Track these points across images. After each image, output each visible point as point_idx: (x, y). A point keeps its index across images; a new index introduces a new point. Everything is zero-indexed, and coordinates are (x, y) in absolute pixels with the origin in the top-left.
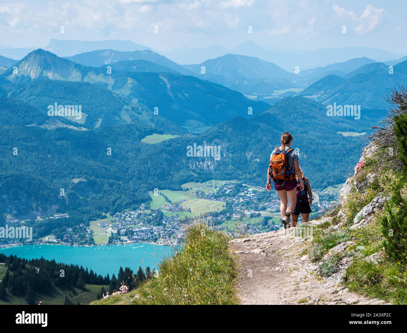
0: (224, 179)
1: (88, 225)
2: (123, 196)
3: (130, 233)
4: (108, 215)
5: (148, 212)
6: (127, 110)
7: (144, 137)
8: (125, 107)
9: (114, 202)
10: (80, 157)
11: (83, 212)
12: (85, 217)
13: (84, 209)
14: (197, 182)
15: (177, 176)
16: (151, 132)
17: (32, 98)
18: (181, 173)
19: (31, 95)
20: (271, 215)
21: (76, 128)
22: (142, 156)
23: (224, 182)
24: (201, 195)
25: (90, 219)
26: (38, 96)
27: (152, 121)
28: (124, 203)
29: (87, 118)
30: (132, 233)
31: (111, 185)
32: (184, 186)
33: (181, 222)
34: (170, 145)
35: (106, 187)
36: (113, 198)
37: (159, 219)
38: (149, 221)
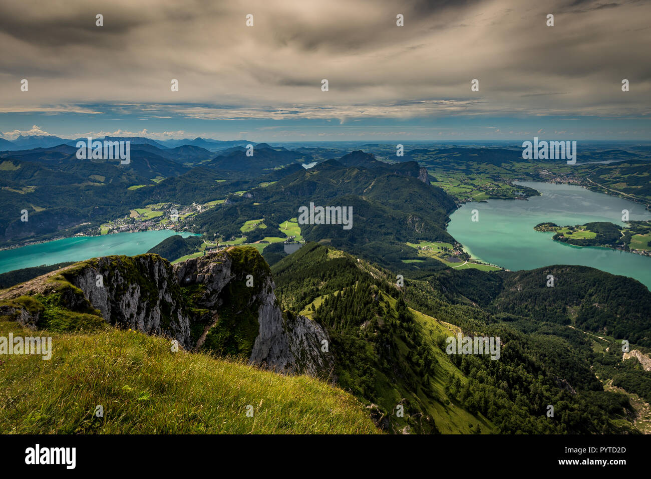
0: (165, 202)
1: (100, 226)
2: (118, 213)
3: (118, 229)
4: (110, 221)
5: (129, 218)
6: (125, 175)
7: (129, 187)
8: (124, 173)
9: (112, 216)
10: (97, 198)
11: (97, 221)
12: (98, 223)
13: (98, 220)
14: (153, 204)
15: (144, 203)
16: (132, 185)
17: (77, 170)
18: (146, 201)
19: (77, 169)
20: (181, 216)
21: (98, 184)
22: (127, 195)
23: (164, 204)
24: (153, 210)
25: (101, 224)
26: (81, 169)
27: (137, 179)
28: (117, 216)
29: (106, 179)
30: (119, 228)
31: (112, 209)
32: (147, 207)
33: (143, 222)
34: (140, 190)
35: (109, 210)
36: (112, 214)
37: (133, 221)
38: (128, 223)
